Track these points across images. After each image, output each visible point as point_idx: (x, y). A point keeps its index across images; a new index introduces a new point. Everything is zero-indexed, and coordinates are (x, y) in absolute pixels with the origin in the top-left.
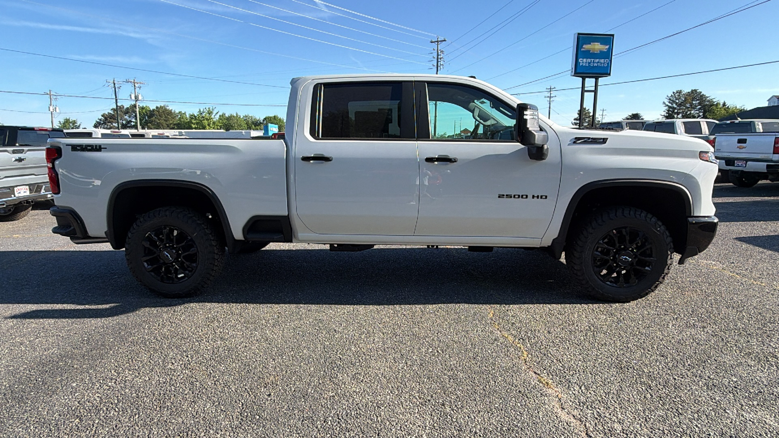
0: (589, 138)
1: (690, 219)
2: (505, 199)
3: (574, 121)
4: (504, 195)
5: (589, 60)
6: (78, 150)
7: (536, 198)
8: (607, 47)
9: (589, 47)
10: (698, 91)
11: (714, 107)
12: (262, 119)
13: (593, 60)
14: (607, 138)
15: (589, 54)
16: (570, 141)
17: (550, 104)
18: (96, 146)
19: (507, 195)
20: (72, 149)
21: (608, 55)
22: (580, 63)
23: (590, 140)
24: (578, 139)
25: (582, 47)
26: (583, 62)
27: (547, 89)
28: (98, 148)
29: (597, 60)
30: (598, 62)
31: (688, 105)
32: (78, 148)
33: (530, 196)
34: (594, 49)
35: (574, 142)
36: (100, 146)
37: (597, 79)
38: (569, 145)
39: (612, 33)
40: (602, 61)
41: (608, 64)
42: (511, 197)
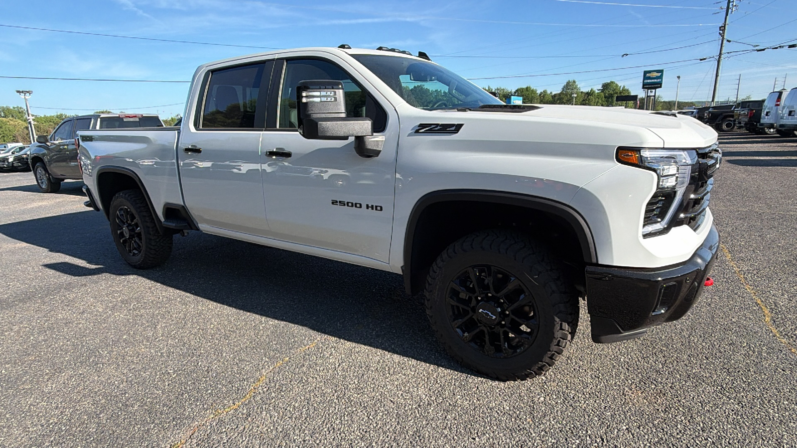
0: (437, 125)
1: (589, 268)
2: (338, 207)
4: (337, 202)
7: (370, 209)
12: (513, 91)
14: (462, 125)
16: (412, 130)
19: (340, 202)
23: (439, 128)
24: (422, 126)
33: (364, 206)
35: (417, 132)
38: (409, 135)
42: (344, 205)
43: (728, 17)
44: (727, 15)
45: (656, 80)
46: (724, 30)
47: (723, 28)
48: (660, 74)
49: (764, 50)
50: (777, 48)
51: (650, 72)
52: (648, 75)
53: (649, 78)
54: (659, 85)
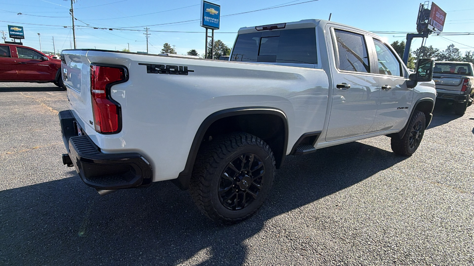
3: (162, 51)
5: (209, 18)
6: (158, 72)
8: (217, 12)
9: (210, 11)
10: (221, 41)
11: (229, 50)
13: (211, 18)
15: (209, 15)
17: (147, 38)
18: (181, 67)
20: (148, 69)
21: (217, 16)
22: (205, 19)
25: (206, 10)
26: (207, 18)
27: (144, 29)
28: (183, 71)
29: (213, 19)
30: (214, 20)
31: (217, 48)
32: (156, 69)
34: (212, 12)
36: (186, 68)
37: (213, 30)
39: (219, 5)
40: (215, 20)
41: (218, 22)
43: (73, 5)
44: (72, 3)
45: (19, 33)
46: (72, 12)
47: (71, 10)
48: (21, 29)
49: (97, 28)
50: (103, 29)
51: (13, 27)
52: (12, 28)
53: (13, 31)
54: (22, 37)
